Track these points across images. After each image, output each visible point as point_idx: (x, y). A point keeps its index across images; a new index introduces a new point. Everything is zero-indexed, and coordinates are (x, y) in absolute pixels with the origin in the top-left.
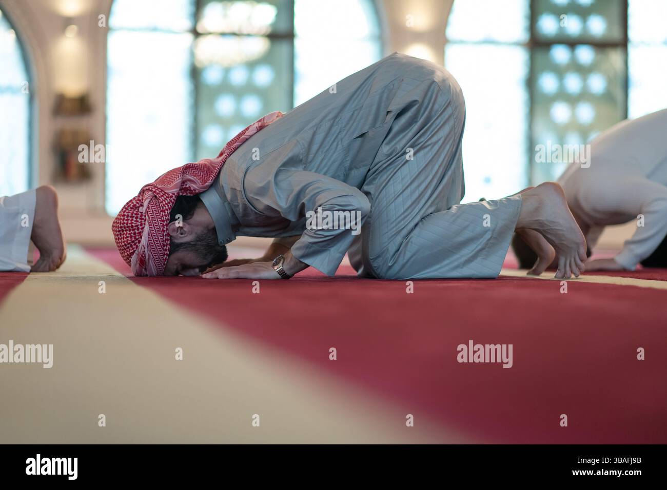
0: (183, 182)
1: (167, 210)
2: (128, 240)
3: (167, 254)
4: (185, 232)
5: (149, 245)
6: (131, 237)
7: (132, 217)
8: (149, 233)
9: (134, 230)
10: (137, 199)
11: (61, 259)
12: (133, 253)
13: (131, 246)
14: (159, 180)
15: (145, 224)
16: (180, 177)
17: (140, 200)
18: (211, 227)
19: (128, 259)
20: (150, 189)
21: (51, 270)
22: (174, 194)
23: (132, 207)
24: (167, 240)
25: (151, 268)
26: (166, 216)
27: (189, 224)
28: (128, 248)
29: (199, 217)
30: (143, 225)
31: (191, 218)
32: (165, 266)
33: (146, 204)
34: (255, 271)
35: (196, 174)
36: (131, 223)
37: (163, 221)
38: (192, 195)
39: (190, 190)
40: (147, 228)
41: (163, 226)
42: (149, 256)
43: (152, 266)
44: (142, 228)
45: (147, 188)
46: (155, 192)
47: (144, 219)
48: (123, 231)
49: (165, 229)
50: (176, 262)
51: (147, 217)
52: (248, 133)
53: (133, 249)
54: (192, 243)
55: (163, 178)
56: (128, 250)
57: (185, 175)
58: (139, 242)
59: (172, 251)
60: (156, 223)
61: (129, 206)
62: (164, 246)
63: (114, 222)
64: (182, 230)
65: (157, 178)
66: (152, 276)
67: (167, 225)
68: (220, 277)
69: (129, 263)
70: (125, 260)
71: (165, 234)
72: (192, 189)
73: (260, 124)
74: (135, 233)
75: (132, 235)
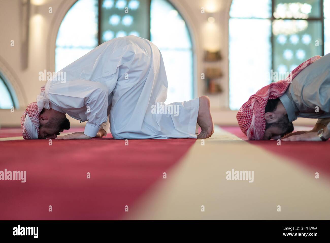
0: (270, 93)
1: (263, 107)
2: (245, 123)
3: (264, 129)
4: (273, 117)
5: (255, 125)
6: (246, 121)
7: (246, 111)
8: (255, 119)
9: (247, 118)
10: (248, 102)
11: (212, 132)
12: (247, 129)
13: (247, 126)
14: (258, 92)
15: (253, 115)
16: (268, 90)
17: (249, 103)
18: (285, 114)
19: (245, 132)
20: (254, 97)
21: (207, 137)
22: (266, 99)
23: (246, 106)
24: (264, 122)
25: (257, 136)
26: (263, 110)
27: (275, 113)
28: (245, 127)
29: (280, 109)
30: (252, 115)
31: (275, 110)
32: (263, 135)
33: (253, 104)
34: (309, 137)
35: (276, 88)
36: (246, 114)
37: (262, 113)
38: (275, 99)
39: (274, 96)
40: (254, 117)
41: (262, 115)
42: (255, 130)
43: (257, 135)
44: (252, 117)
45: (253, 97)
46: (257, 98)
47: (252, 112)
48: (242, 118)
49: (263, 117)
50: (269, 133)
51: (254, 111)
52: (303, 67)
53: (247, 127)
54: (277, 123)
55: (260, 91)
56: (245, 128)
57: (271, 89)
58: (250, 124)
59: (267, 128)
60: (258, 114)
61: (244, 106)
62: (263, 125)
63: (237, 114)
64: (271, 117)
65: (257, 91)
66: (257, 140)
67: (264, 115)
68: (292, 140)
69: (246, 134)
70: (244, 133)
71: (263, 119)
72: (275, 95)
73: (309, 62)
74: (248, 119)
75: (247, 120)
